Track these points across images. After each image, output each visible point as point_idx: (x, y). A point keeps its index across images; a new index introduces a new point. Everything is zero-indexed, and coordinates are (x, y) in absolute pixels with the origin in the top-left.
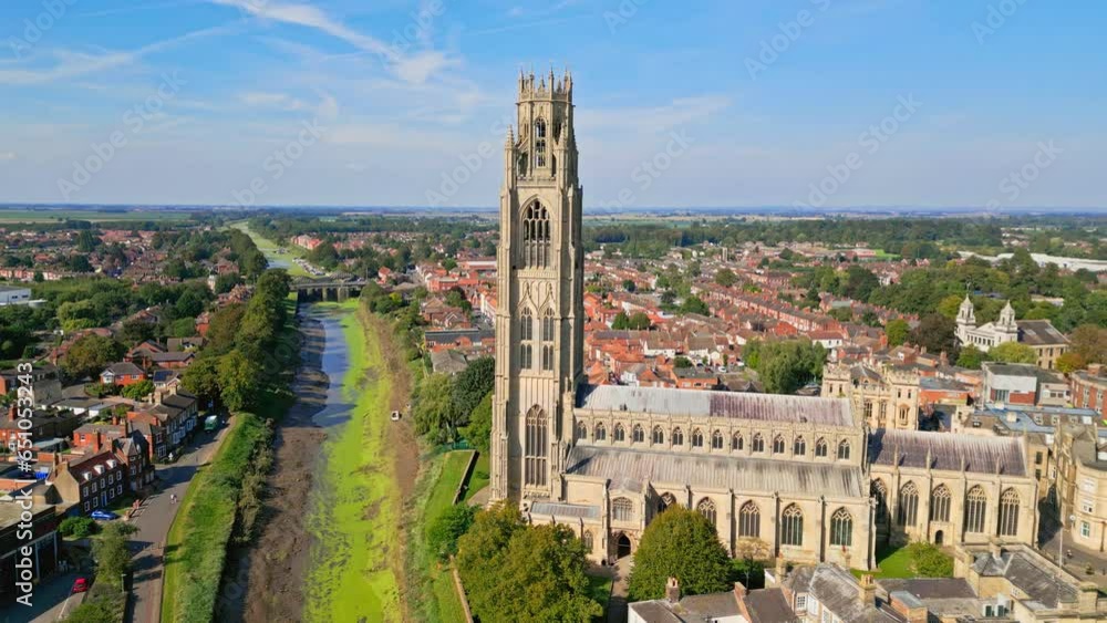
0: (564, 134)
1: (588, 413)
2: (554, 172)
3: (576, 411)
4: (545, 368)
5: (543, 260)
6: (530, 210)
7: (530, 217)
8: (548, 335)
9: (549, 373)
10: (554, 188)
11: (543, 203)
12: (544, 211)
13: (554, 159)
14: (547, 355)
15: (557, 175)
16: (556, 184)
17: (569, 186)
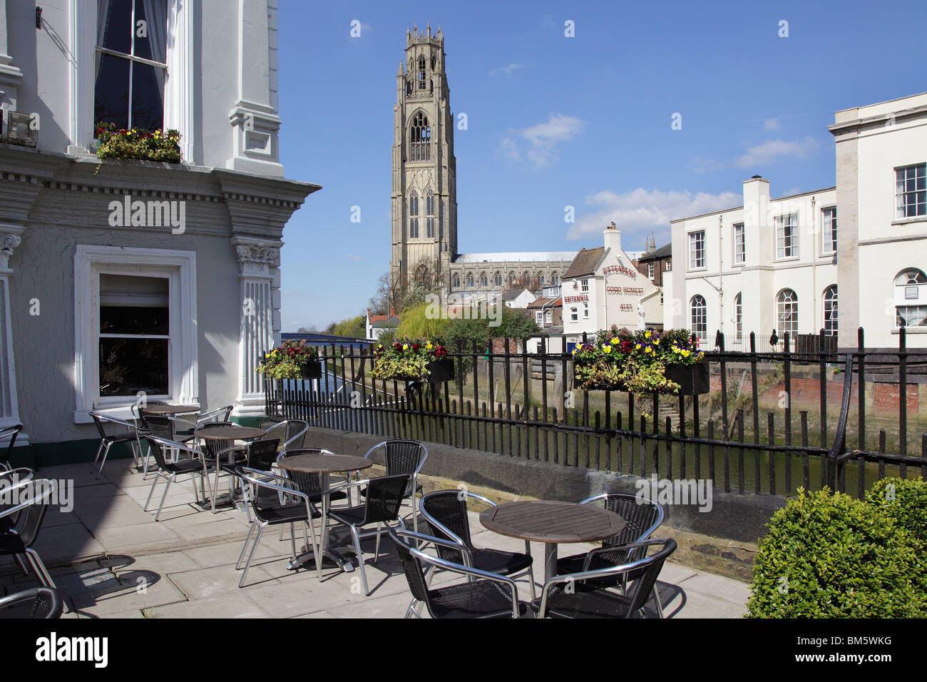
0: (438, 66)
1: (460, 266)
2: (432, 90)
3: (452, 265)
4: (429, 236)
5: (426, 156)
6: (416, 120)
7: (416, 125)
8: (430, 210)
9: (432, 240)
10: (432, 102)
11: (426, 114)
12: (426, 119)
13: (432, 82)
14: (430, 225)
15: (434, 93)
16: (433, 99)
17: (443, 100)
